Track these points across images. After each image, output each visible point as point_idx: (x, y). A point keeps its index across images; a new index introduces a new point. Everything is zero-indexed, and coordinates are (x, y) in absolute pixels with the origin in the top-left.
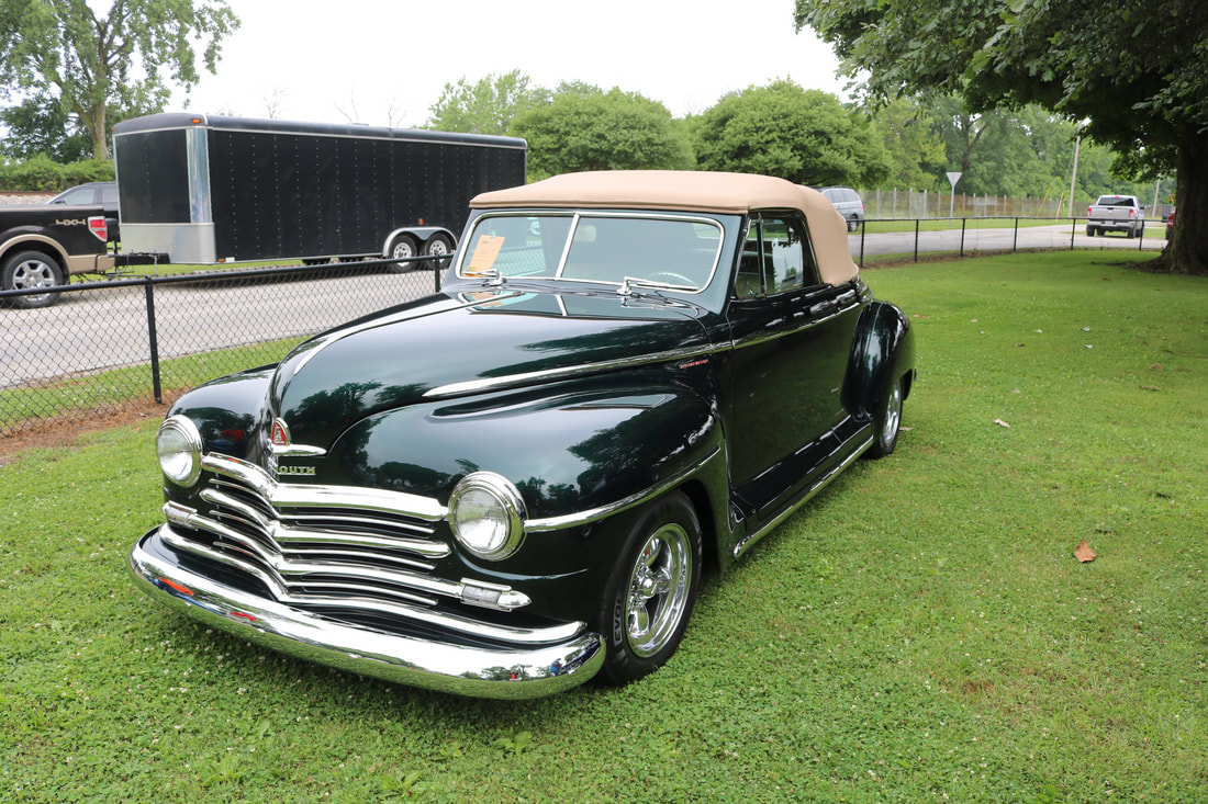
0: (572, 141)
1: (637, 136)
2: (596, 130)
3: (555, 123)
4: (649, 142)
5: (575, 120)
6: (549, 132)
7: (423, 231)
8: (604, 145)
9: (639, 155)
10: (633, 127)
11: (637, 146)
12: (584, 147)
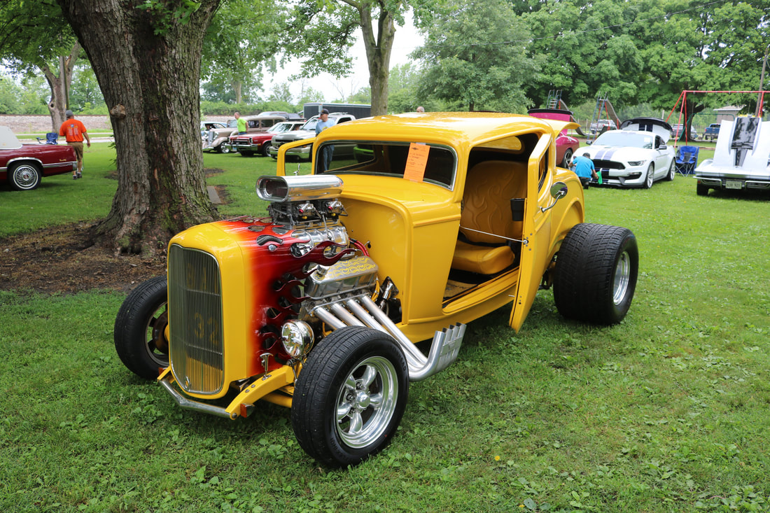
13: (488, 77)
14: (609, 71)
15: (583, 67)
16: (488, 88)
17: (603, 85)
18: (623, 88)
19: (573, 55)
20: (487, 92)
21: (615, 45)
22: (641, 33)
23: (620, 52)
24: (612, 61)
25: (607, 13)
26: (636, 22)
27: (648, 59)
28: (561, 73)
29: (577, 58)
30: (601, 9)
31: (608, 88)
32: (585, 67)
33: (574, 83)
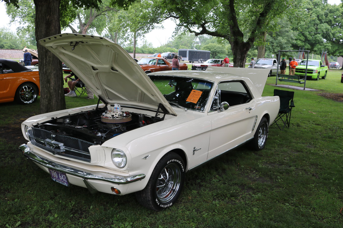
0: (211, 50)
1: (220, 49)
2: (215, 49)
3: (209, 47)
4: (222, 50)
5: (212, 47)
6: (208, 48)
7: (202, 59)
8: (216, 51)
9: (220, 52)
10: (219, 48)
11: (220, 51)
12: (213, 51)
13: (277, 41)
14: (320, 39)
15: (309, 37)
16: (277, 46)
17: (318, 45)
18: (326, 46)
19: (305, 32)
20: (277, 48)
21: (322, 28)
22: (330, 23)
23: (325, 31)
24: (321, 35)
25: (318, 14)
26: (328, 18)
27: (334, 34)
28: (300, 40)
29: (307, 33)
30: (316, 12)
31: (320, 47)
32: (310, 38)
33: (305, 45)
